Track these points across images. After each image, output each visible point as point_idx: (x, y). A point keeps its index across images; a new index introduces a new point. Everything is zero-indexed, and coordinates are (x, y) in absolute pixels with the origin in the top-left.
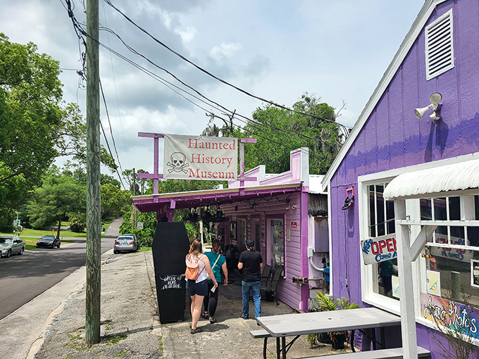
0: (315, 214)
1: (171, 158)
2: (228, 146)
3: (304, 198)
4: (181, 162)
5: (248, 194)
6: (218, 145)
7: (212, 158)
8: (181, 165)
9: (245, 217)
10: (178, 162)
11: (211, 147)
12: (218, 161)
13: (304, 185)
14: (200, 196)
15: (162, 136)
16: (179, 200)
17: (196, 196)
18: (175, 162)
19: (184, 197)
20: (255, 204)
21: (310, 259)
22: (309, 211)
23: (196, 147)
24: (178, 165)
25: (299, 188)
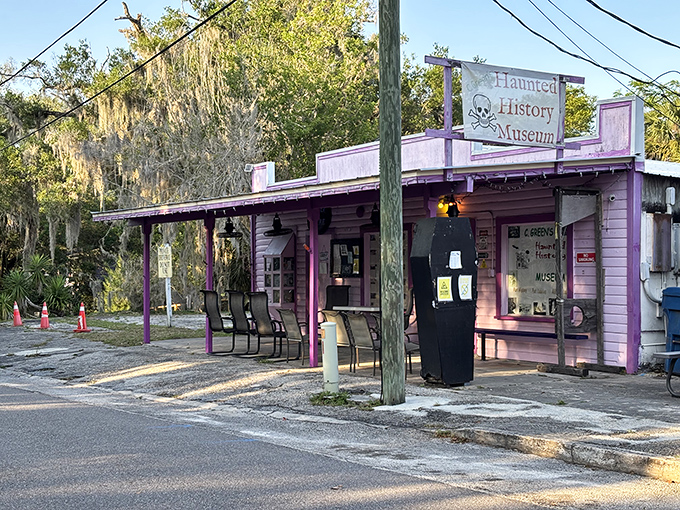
1: (474, 103)
2: (548, 88)
3: (637, 180)
4: (486, 111)
6: (535, 84)
8: (486, 116)
10: (483, 111)
11: (527, 87)
12: (536, 112)
13: (638, 159)
14: (506, 173)
16: (479, 178)
17: (500, 173)
18: (480, 110)
19: (483, 173)
21: (644, 282)
22: (643, 204)
23: (506, 86)
24: (483, 115)
25: (630, 164)
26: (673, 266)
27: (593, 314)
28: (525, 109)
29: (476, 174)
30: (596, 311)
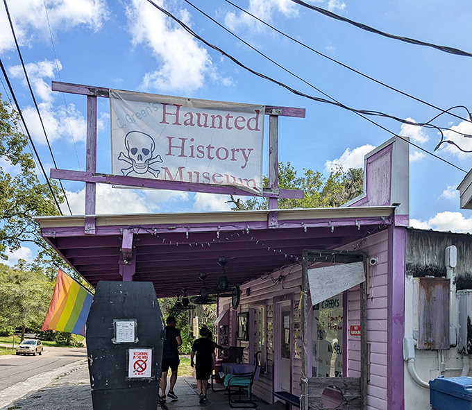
0: (419, 272)
1: (126, 143)
2: (245, 124)
3: (398, 239)
4: (146, 152)
5: (285, 226)
6: (224, 120)
7: (209, 148)
8: (145, 158)
9: (264, 302)
10: (140, 152)
11: (209, 123)
12: (222, 154)
13: (399, 211)
14: (187, 226)
15: (104, 93)
16: (141, 232)
17: (177, 226)
18: (134, 151)
19: (150, 227)
20: (282, 278)
21: (407, 361)
22: (408, 267)
23: (177, 123)
24: (140, 158)
25: (388, 218)
26: (453, 341)
27: (356, 395)
28: (206, 151)
29: (139, 227)
30: (360, 392)
